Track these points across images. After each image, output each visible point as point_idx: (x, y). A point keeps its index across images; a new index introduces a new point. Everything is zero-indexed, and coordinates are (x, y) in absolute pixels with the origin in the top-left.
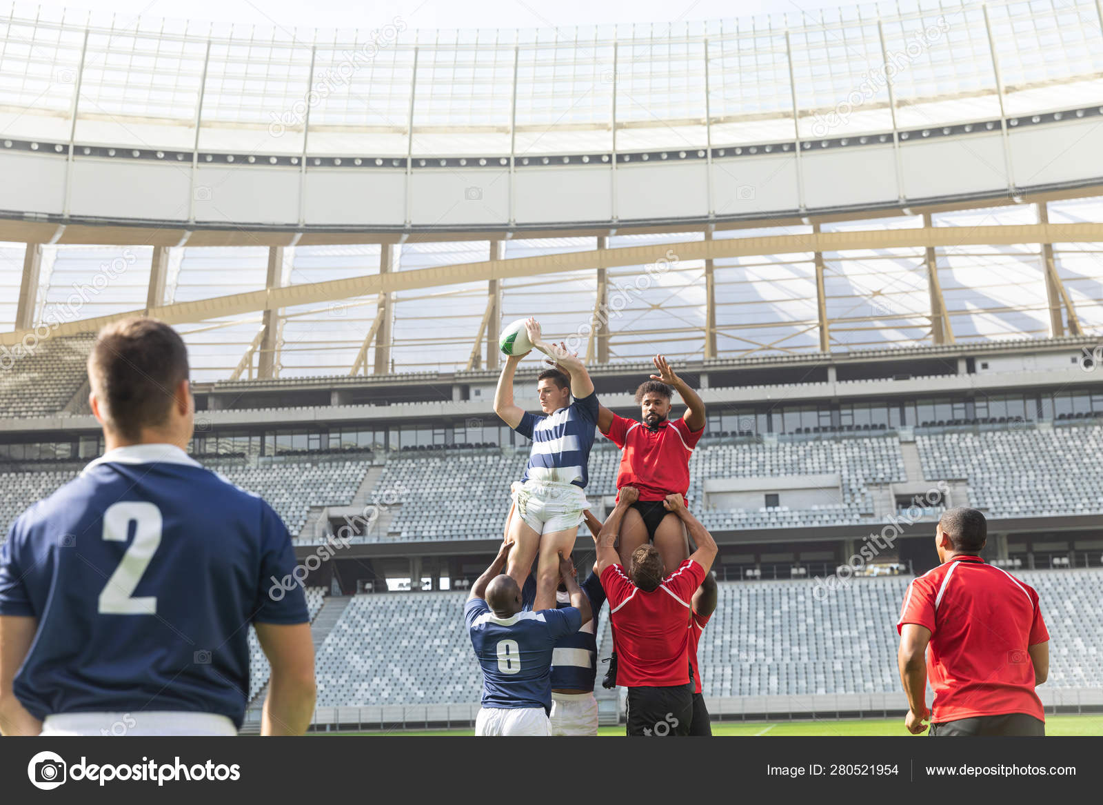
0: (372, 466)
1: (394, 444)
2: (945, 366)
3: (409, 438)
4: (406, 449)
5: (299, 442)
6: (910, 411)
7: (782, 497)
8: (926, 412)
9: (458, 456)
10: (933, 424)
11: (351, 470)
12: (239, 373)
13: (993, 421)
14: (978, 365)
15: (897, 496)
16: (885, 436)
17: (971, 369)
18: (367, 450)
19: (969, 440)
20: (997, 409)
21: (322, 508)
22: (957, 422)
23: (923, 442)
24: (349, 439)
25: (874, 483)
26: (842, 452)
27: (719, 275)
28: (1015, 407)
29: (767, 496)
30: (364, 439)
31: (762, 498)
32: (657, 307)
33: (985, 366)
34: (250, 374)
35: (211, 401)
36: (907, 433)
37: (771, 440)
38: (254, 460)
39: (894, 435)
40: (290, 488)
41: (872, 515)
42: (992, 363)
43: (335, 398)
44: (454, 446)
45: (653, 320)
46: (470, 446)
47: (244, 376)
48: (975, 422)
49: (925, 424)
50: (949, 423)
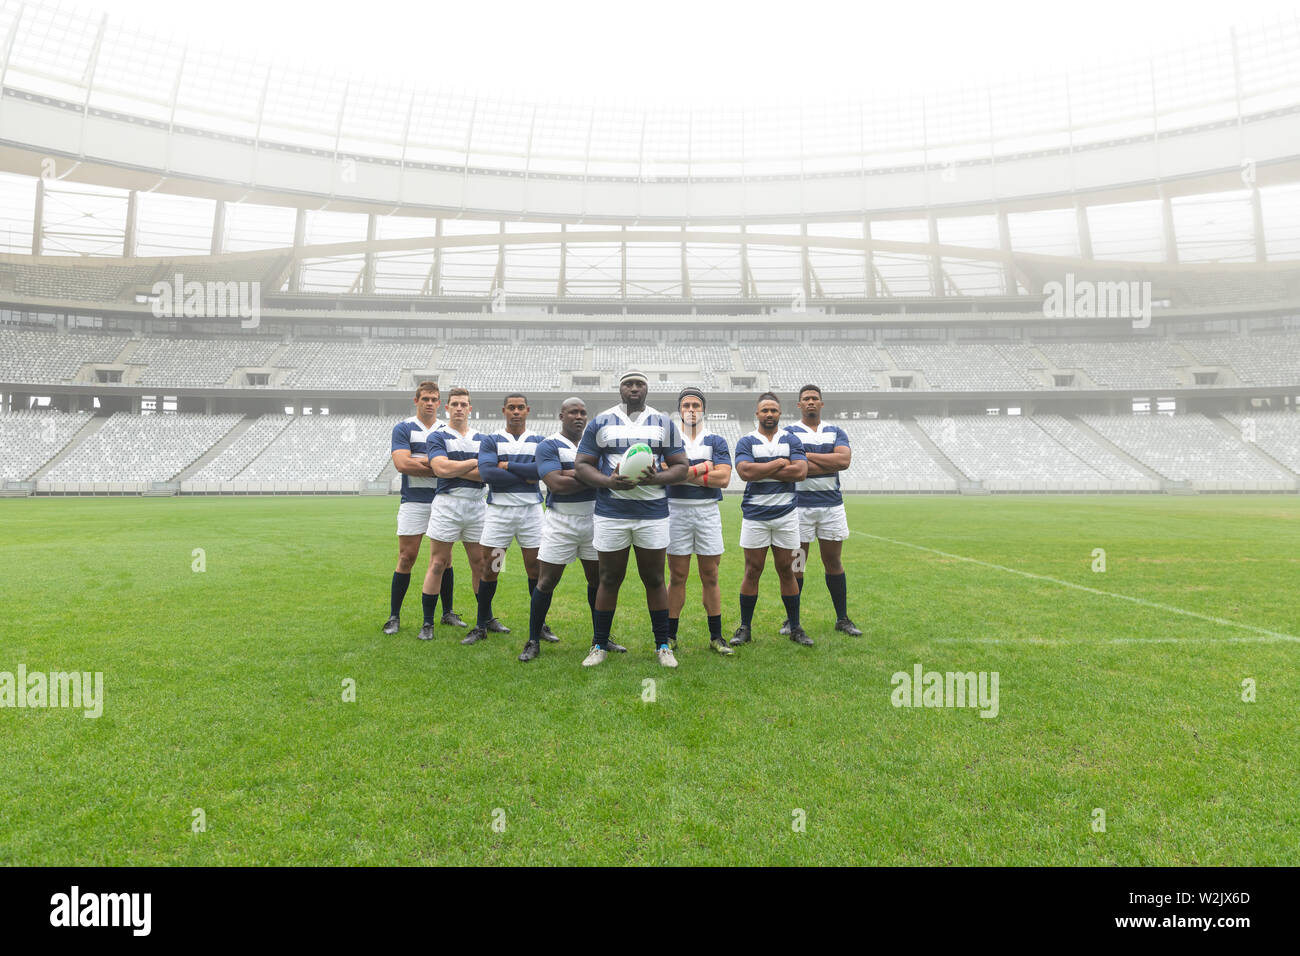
0: (436, 348)
1: (448, 336)
2: (754, 309)
3: (458, 332)
4: (456, 339)
5: (393, 331)
6: (736, 333)
7: (669, 376)
8: (744, 334)
9: (487, 345)
10: (747, 341)
11: (424, 349)
12: (353, 289)
13: (778, 340)
14: (772, 311)
15: (732, 378)
16: (723, 346)
17: (768, 312)
18: (432, 338)
19: (767, 350)
20: (781, 334)
21: (410, 370)
22: (760, 340)
23: (743, 350)
24: (422, 332)
25: (718, 371)
26: (700, 353)
27: (629, 252)
28: (790, 334)
29: (661, 375)
30: (431, 332)
31: (658, 376)
32: (593, 267)
33: (775, 311)
34: (359, 290)
35: (338, 304)
36: (734, 345)
37: (661, 345)
38: (366, 341)
39: (727, 346)
40: (389, 357)
41: (718, 388)
42: (778, 310)
43: (413, 308)
44: (484, 339)
45: (591, 275)
46: (493, 339)
47: (355, 291)
48: (769, 340)
49: (743, 340)
50: (756, 340)
